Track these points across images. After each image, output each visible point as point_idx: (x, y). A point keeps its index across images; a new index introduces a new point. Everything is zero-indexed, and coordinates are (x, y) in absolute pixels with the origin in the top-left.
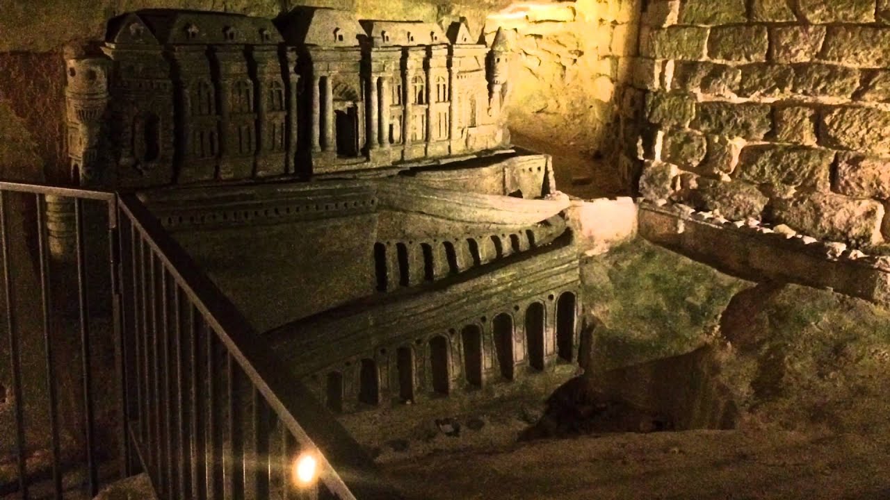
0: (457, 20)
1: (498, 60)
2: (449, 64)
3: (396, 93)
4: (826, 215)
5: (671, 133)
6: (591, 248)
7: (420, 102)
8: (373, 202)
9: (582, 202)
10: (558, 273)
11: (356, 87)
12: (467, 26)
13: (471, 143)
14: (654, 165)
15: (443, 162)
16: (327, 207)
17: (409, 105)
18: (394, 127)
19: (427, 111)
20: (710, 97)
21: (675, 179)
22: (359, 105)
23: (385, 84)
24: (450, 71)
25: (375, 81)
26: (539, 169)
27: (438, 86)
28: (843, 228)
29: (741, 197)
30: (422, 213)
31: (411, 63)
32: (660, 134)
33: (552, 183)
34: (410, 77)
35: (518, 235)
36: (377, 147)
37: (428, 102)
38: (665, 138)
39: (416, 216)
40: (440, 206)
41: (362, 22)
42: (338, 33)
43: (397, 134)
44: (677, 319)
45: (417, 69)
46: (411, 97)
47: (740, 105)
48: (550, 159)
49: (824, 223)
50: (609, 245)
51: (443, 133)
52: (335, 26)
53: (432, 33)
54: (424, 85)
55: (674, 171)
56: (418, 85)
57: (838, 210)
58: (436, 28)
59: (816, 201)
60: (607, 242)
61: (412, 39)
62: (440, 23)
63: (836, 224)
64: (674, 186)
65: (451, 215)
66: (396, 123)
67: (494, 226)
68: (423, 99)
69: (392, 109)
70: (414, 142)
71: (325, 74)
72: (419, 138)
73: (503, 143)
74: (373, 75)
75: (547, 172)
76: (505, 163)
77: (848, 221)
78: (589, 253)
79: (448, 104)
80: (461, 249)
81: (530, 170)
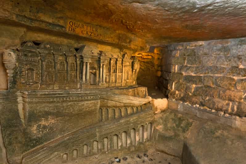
0: (125, 53)
1: (135, 64)
2: (122, 63)
3: (108, 69)
4: (216, 104)
5: (177, 83)
6: (157, 111)
7: (114, 72)
8: (98, 97)
9: (155, 99)
10: (148, 117)
11: (96, 66)
12: (127, 55)
13: (127, 84)
14: (172, 91)
15: (120, 88)
16: (85, 98)
17: (111, 73)
18: (107, 78)
19: (116, 74)
20: (186, 74)
21: (177, 94)
22: (97, 71)
23: (104, 66)
24: (122, 65)
25: (102, 65)
26: (144, 91)
27: (119, 69)
28: (221, 108)
29: (194, 99)
30: (112, 100)
31: (112, 62)
32: (174, 83)
33: (147, 94)
34: (112, 65)
35: (138, 107)
36: (101, 82)
37: (116, 72)
38: (175, 84)
39: (110, 101)
40: (117, 99)
41: (100, 51)
42: (92, 52)
43: (107, 80)
44: (179, 130)
45: (114, 64)
46: (112, 71)
47: (194, 76)
48: (147, 88)
49: (216, 106)
50: (161, 110)
51: (120, 81)
52: (91, 50)
53: (118, 55)
54: (115, 68)
55: (177, 92)
56: (114, 68)
57: (220, 103)
58: (119, 54)
59: (214, 101)
60: (160, 109)
61: (113, 56)
62: (120, 54)
63: (219, 107)
64: (177, 96)
65: (120, 101)
66: (108, 77)
67: (132, 105)
68: (115, 71)
69: (107, 73)
70: (112, 82)
71: (87, 61)
72: (114, 81)
73: (135, 84)
74: (101, 63)
75: (146, 92)
76: (135, 89)
77: (222, 106)
78: (156, 112)
79: (122, 73)
80: (123, 111)
81: (142, 91)
